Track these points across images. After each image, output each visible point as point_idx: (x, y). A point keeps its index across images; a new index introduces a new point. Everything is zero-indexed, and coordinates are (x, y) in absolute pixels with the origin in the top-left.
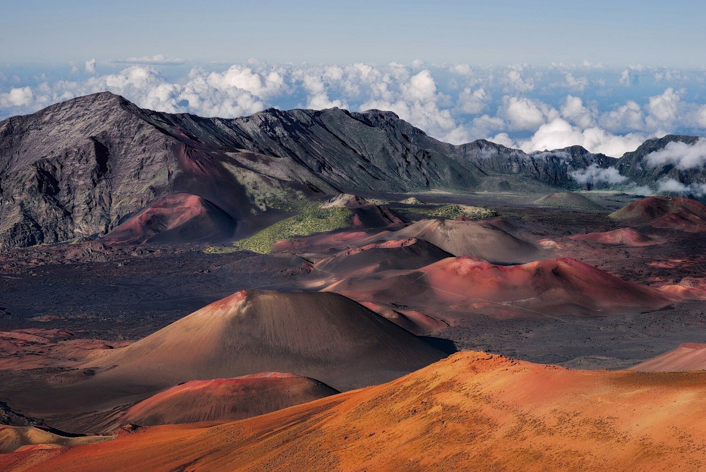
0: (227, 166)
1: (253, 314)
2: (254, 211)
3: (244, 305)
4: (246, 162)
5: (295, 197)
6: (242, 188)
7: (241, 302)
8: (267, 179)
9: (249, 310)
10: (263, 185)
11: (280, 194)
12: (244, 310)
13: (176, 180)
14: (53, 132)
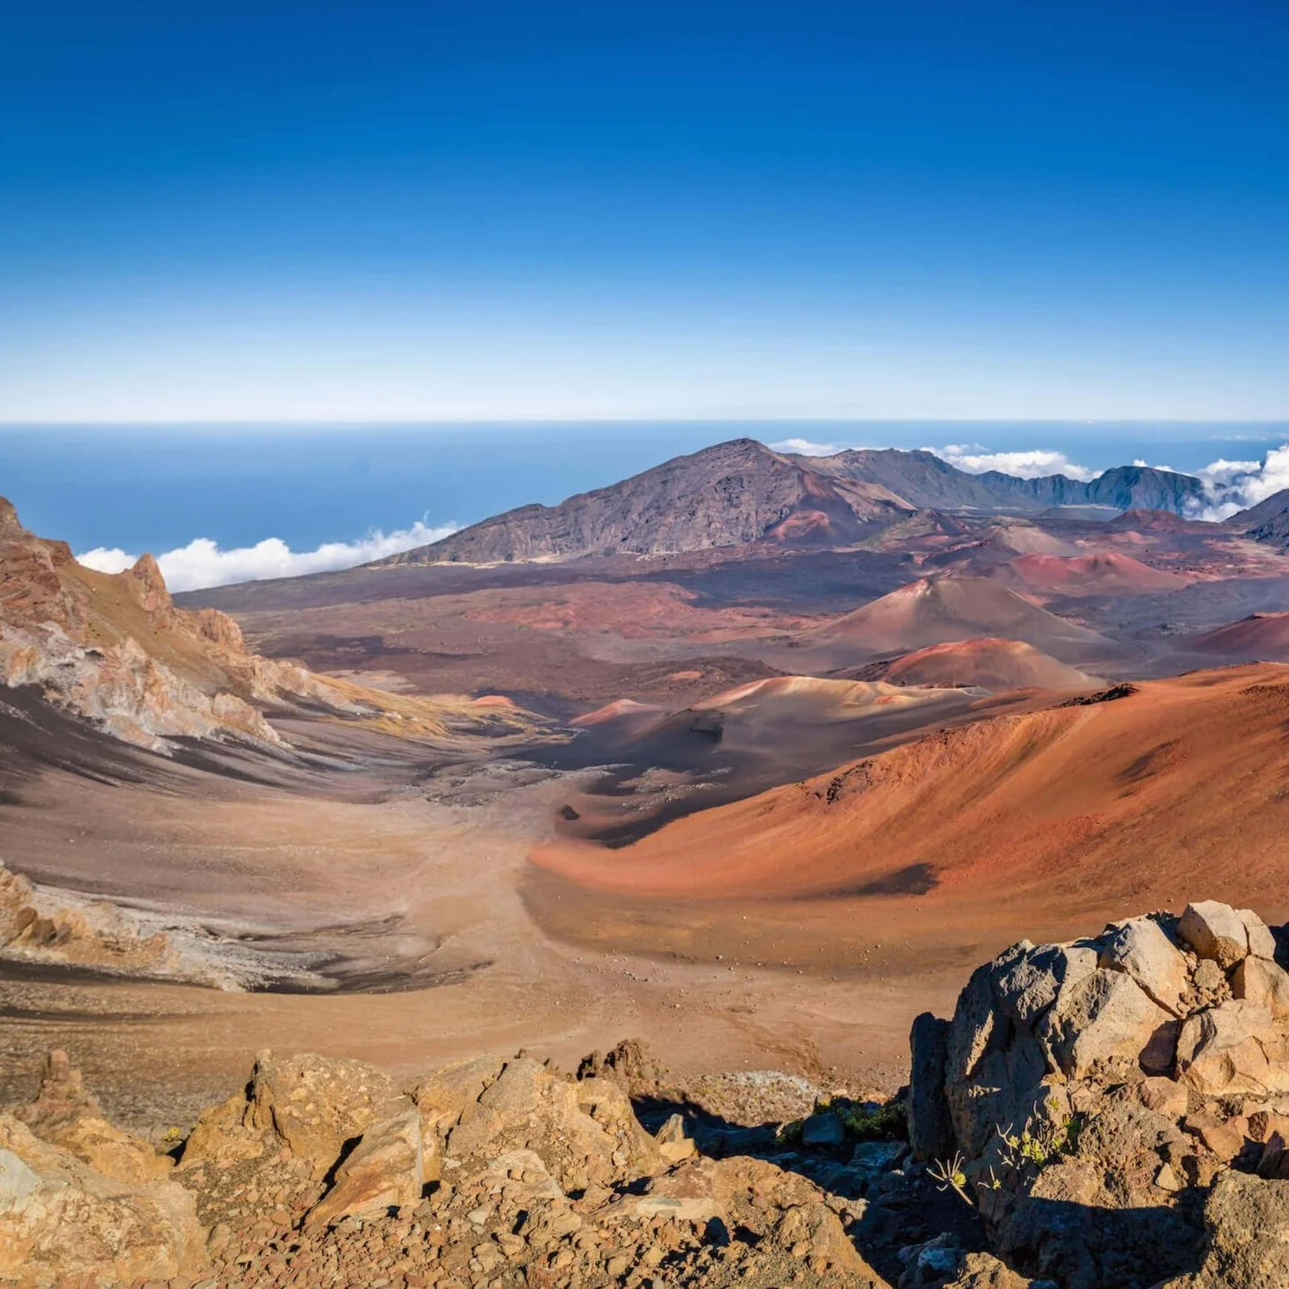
0: (836, 489)
1: (935, 595)
2: (859, 522)
3: (928, 589)
4: (849, 487)
5: (887, 512)
6: (849, 506)
7: (925, 586)
8: (867, 500)
9: (932, 592)
10: (865, 504)
11: (877, 510)
12: (928, 593)
13: (802, 501)
14: (709, 467)
